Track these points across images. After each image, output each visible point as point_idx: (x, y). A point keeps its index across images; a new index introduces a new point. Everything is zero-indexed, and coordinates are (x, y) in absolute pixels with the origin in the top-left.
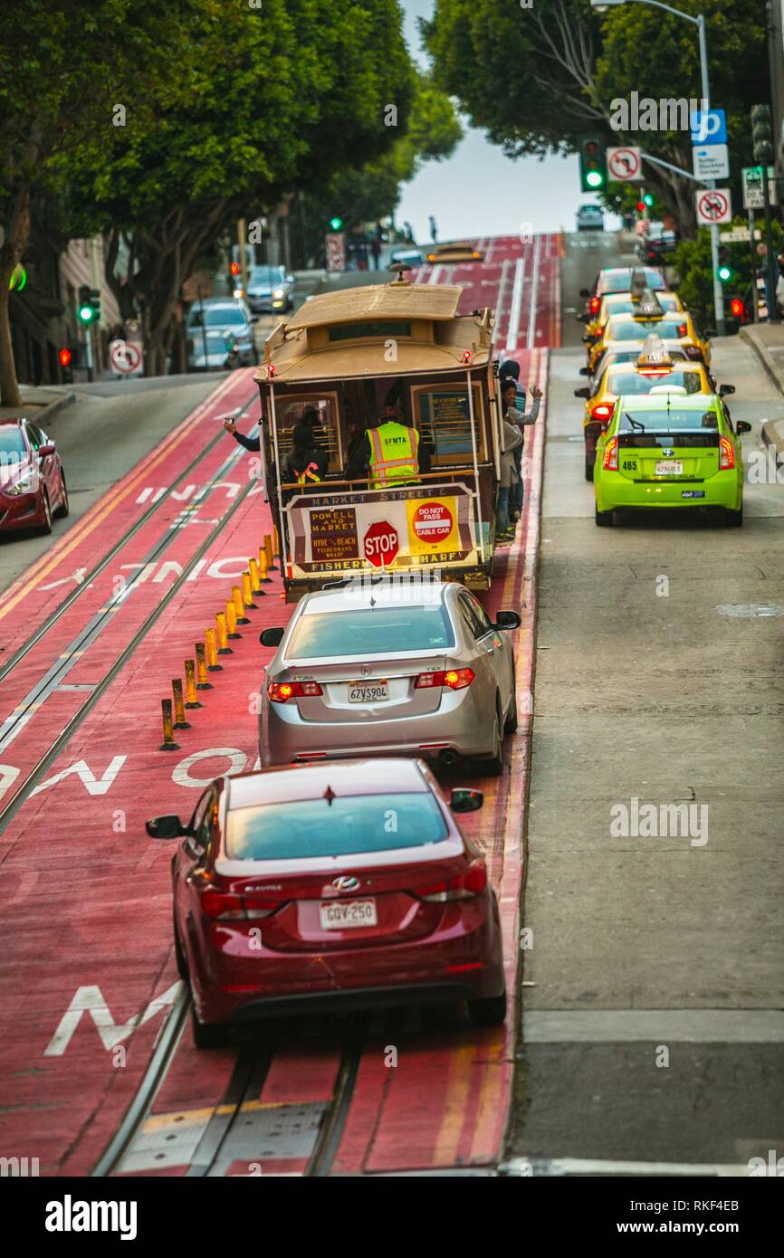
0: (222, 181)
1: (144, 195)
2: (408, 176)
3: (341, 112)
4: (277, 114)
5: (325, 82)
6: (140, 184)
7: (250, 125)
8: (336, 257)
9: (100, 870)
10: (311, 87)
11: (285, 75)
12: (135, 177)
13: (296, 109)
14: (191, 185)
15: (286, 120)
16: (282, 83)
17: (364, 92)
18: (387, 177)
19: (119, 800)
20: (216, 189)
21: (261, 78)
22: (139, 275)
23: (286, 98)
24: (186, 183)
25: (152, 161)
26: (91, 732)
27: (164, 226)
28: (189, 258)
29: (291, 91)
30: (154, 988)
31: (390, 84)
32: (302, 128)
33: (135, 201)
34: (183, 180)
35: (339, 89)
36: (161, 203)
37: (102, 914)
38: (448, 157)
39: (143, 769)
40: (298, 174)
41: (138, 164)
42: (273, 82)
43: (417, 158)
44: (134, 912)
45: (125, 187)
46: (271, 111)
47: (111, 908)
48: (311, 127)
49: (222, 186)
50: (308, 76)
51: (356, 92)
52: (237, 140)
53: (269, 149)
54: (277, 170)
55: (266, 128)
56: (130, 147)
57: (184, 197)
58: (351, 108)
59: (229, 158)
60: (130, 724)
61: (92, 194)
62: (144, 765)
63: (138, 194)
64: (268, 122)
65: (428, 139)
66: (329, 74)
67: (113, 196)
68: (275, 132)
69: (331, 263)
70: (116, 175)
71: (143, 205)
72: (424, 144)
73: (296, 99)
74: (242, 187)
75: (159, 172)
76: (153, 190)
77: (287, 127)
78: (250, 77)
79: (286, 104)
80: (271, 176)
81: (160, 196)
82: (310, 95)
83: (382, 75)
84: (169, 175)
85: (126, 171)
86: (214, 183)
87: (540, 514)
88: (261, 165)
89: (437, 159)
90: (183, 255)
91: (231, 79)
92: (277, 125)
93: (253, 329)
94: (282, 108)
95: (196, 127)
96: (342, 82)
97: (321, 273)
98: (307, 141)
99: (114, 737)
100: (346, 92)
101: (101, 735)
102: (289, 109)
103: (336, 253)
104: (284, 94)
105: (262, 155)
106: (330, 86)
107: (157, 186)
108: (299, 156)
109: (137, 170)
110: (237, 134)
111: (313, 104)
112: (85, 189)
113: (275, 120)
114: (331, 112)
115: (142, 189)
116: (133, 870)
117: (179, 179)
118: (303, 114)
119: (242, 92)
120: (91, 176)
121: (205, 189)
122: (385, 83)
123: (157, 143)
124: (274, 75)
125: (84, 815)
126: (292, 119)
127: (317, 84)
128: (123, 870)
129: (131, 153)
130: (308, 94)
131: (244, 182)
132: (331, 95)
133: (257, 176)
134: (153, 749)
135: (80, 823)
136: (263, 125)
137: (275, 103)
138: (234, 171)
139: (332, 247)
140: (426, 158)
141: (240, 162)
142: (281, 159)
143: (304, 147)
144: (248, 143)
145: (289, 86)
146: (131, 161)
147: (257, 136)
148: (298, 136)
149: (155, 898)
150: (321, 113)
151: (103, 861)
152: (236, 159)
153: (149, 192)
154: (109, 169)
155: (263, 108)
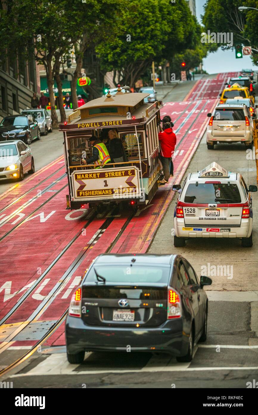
0: (143, 55)
1: (122, 60)
2: (205, 56)
3: (174, 37)
4: (157, 39)
5: (170, 30)
6: (121, 57)
7: (150, 41)
8: (184, 77)
9: (31, 245)
10: (165, 31)
11: (158, 28)
12: (119, 55)
13: (162, 37)
14: (134, 57)
15: (159, 40)
16: (158, 30)
17: (180, 32)
18: (197, 57)
19: (47, 224)
20: (141, 58)
21: (152, 29)
22: (122, 80)
23: (159, 34)
24: (133, 56)
25: (124, 51)
26: (50, 204)
27: (128, 68)
28: (135, 76)
29: (160, 32)
30: (27, 282)
31: (187, 30)
32: (163, 42)
33: (119, 62)
34: (133, 55)
35: (173, 32)
36: (126, 62)
37: (25, 258)
38: (216, 52)
39: (59, 215)
40: (162, 54)
41: (120, 51)
42: (156, 30)
43: (208, 52)
44: (34, 258)
45: (117, 58)
46: (155, 38)
47: (28, 257)
48: (166, 42)
49: (143, 57)
50: (165, 28)
51: (177, 32)
52: (146, 45)
53: (155, 48)
54: (157, 53)
55: (154, 42)
56: (118, 47)
57: (132, 60)
58: (176, 36)
59: (144, 50)
60: (62, 202)
61: (108, 60)
62: (59, 214)
63: (120, 59)
64: (154, 40)
65: (211, 47)
66: (170, 28)
67: (113, 60)
68: (156, 43)
69: (182, 79)
70: (114, 55)
71: (121, 62)
72: (210, 48)
73: (161, 34)
74: (148, 57)
75: (126, 53)
76: (124, 58)
77: (159, 42)
78: (149, 29)
79: (159, 36)
80: (155, 54)
81: (126, 60)
82: (165, 33)
83: (185, 28)
84: (129, 54)
85: (117, 53)
86: (141, 56)
87: (200, 143)
88: (152, 52)
89: (213, 52)
90: (133, 75)
91: (144, 29)
92: (156, 41)
93: (156, 95)
94: (158, 37)
95: (136, 42)
96: (174, 30)
97: (178, 81)
98: (165, 45)
99: (55, 205)
100: (175, 32)
101: (52, 205)
102: (160, 37)
103: (183, 76)
104: (158, 33)
105: (153, 49)
106: (170, 31)
107: (125, 57)
108: (163, 49)
109: (120, 53)
110: (146, 43)
111: (166, 35)
112: (106, 59)
113: (156, 40)
114: (171, 37)
115: (121, 58)
116: (40, 245)
117: (131, 55)
118: (163, 38)
119: (148, 32)
120: (107, 54)
121: (138, 58)
122: (186, 30)
123: (125, 46)
124: (156, 28)
125: (35, 228)
126: (161, 39)
127: (167, 30)
128: (37, 245)
129: (118, 48)
130: (164, 33)
131: (148, 56)
132: (171, 33)
133: (151, 54)
134: (64, 209)
135: (33, 231)
136: (153, 41)
137: (156, 35)
138: (145, 53)
139: (182, 74)
140: (210, 52)
141: (147, 51)
142: (158, 50)
143: (164, 47)
144: (150, 46)
145: (159, 31)
146: (118, 50)
147: (151, 44)
148: (162, 44)
149: (42, 254)
150: (168, 38)
151: (33, 242)
152: (146, 50)
153: (123, 59)
154: (112, 53)
155: (153, 37)
